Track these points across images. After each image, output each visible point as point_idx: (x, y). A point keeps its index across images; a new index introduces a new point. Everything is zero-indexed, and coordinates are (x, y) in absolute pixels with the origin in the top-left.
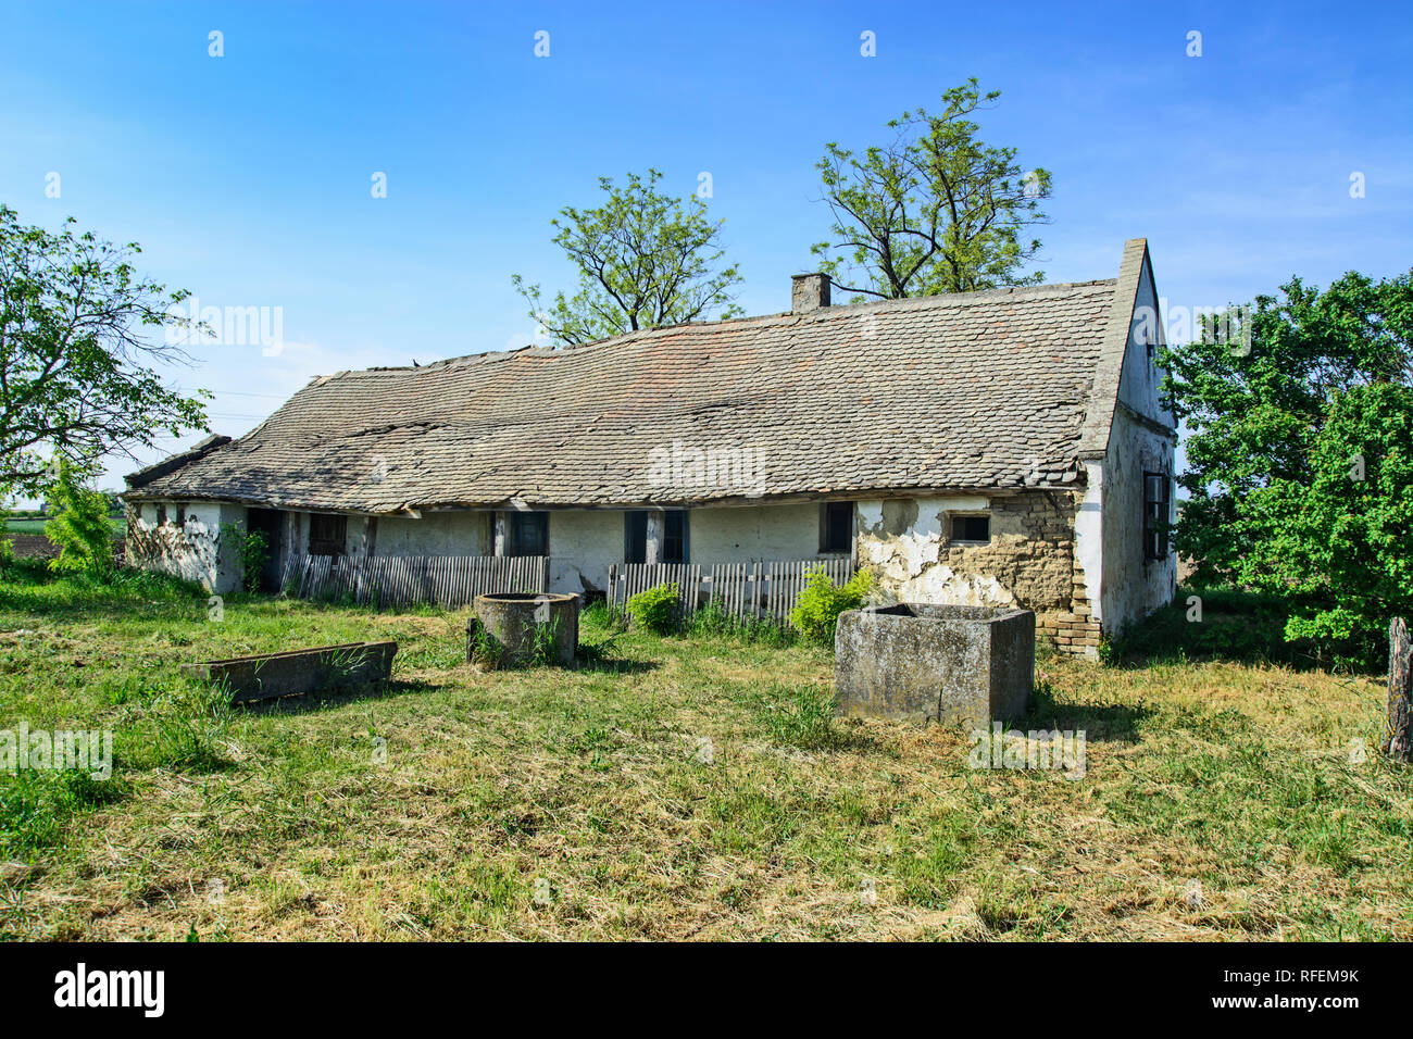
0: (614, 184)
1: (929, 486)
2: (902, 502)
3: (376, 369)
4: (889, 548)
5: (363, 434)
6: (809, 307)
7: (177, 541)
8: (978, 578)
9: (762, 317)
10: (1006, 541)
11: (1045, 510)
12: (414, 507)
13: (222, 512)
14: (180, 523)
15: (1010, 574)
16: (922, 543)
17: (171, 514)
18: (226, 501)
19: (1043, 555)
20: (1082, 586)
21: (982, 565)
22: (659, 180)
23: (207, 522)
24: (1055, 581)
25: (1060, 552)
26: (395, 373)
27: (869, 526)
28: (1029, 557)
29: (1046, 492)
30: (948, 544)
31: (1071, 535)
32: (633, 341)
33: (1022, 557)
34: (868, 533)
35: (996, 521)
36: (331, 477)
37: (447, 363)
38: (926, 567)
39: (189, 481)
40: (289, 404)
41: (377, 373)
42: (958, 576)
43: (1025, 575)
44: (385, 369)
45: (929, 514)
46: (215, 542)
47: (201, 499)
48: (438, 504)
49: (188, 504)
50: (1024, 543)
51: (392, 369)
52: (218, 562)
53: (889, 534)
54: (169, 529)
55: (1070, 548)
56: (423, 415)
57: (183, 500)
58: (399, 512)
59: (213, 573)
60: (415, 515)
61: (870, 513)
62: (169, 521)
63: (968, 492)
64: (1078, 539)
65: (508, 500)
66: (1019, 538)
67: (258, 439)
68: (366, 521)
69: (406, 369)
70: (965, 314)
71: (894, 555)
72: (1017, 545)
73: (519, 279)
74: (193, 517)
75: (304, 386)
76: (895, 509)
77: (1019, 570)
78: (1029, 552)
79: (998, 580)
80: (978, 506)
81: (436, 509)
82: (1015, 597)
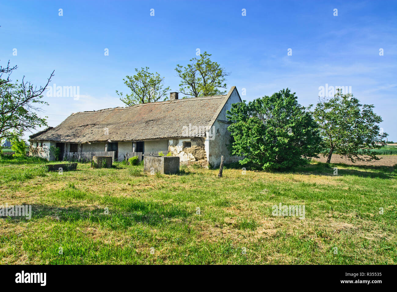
0: (139, 70)
1: (179, 137)
2: (176, 139)
3: (86, 112)
4: (174, 148)
5: (81, 126)
6: (173, 99)
7: (41, 150)
8: (189, 154)
10: (194, 146)
11: (200, 141)
12: (89, 142)
13: (51, 143)
14: (42, 146)
15: (194, 153)
16: (180, 147)
17: (40, 144)
18: (51, 141)
19: (200, 149)
20: (206, 155)
21: (189, 151)
22: (148, 69)
23: (47, 146)
24: (201, 154)
25: (202, 149)
26: (90, 113)
27: (171, 144)
28: (197, 150)
29: (200, 137)
30: (184, 148)
31: (204, 145)
32: (138, 106)
33: (196, 150)
34: (171, 146)
35: (192, 143)
36: (75, 136)
37: (101, 110)
38: (180, 152)
39: (44, 137)
40: (66, 120)
41: (86, 113)
42: (186, 153)
43: (197, 153)
44: (88, 112)
45: (181, 142)
46: (49, 150)
47: (47, 141)
48: (94, 141)
49: (43, 142)
50: (197, 147)
51: (89, 112)
52: (50, 154)
53: (174, 146)
54: (39, 147)
55: (204, 148)
56: (94, 122)
57: (42, 141)
58: (86, 143)
59: (49, 156)
60: (90, 143)
61: (171, 142)
62: (39, 145)
63: (188, 138)
64: (205, 146)
65: (107, 140)
66: (196, 146)
67: (59, 127)
68: (80, 145)
69: (92, 112)
70: (202, 101)
71: (175, 150)
72: (195, 147)
73: (117, 91)
74: (44, 145)
75: (70, 115)
76: (175, 141)
77: (196, 152)
78: (197, 149)
79: (192, 154)
80: (189, 140)
81: (94, 142)
82: (195, 157)
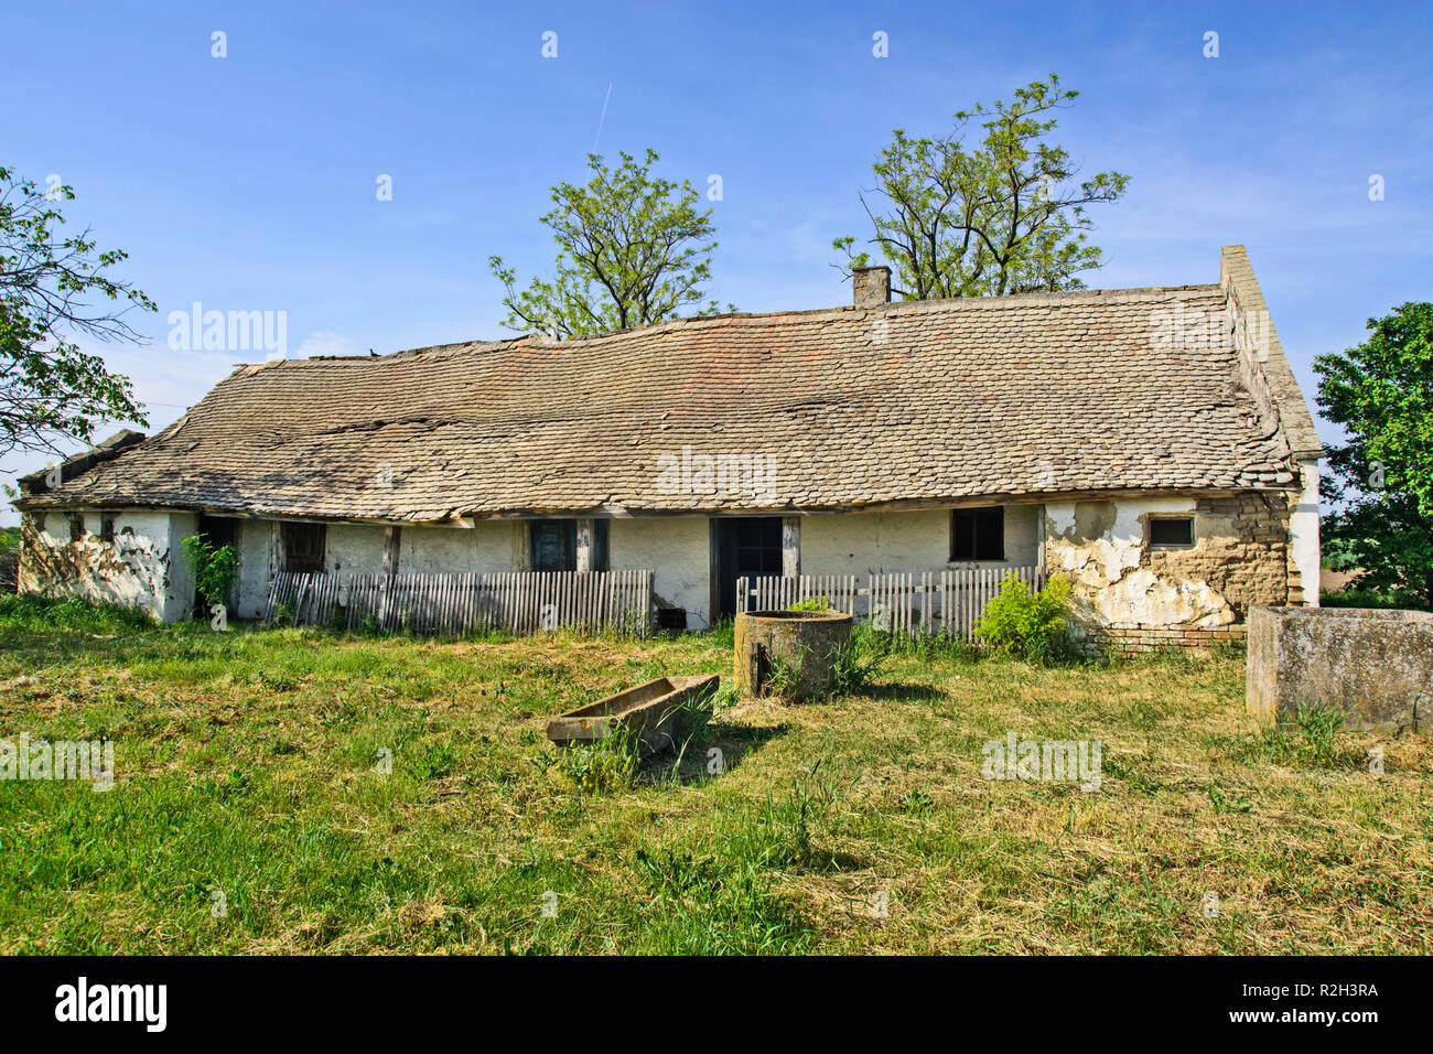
0: (605, 163)
2: (1096, 506)
3: (322, 358)
4: (1083, 553)
5: (342, 430)
6: (874, 302)
7: (103, 559)
8: (1186, 583)
9: (819, 311)
10: (1212, 542)
11: (1256, 511)
12: (465, 515)
13: (171, 521)
14: (107, 535)
15: (1220, 578)
16: (1122, 547)
17: (93, 526)
18: (178, 509)
19: (1255, 557)
20: (1299, 589)
21: (1189, 569)
22: (654, 162)
23: (152, 536)
24: (1268, 584)
25: (1273, 554)
26: (351, 363)
27: (1060, 530)
28: (1243, 559)
29: (1259, 492)
30: (1148, 549)
31: (1286, 537)
32: (667, 333)
33: (1232, 560)
34: (1059, 538)
35: (1200, 522)
36: (329, 482)
37: (418, 352)
38: (1125, 572)
39: (111, 484)
40: (213, 397)
41: (325, 363)
42: (1163, 581)
43: (1235, 578)
44: (334, 358)
45: (1130, 517)
46: (162, 560)
47: (147, 507)
48: (502, 511)
49: (119, 513)
50: (1235, 545)
51: (344, 359)
52: (167, 584)
53: (1084, 539)
54: (89, 542)
55: (1284, 550)
56: (415, 409)
57: (111, 509)
58: (447, 519)
59: (161, 597)
60: (466, 524)
61: (1062, 517)
62: (90, 534)
63: (1172, 493)
64: (1294, 541)
65: (600, 505)
66: (1230, 540)
67: (187, 435)
68: (389, 532)
69: (361, 358)
70: (1058, 314)
71: (1090, 560)
72: (1227, 547)
73: (498, 261)
74: (127, 530)
75: (227, 374)
76: (1090, 513)
77: (1229, 574)
78: (1241, 555)
79: (1207, 584)
80: (1184, 508)
81: (496, 517)
82: (1227, 602)
